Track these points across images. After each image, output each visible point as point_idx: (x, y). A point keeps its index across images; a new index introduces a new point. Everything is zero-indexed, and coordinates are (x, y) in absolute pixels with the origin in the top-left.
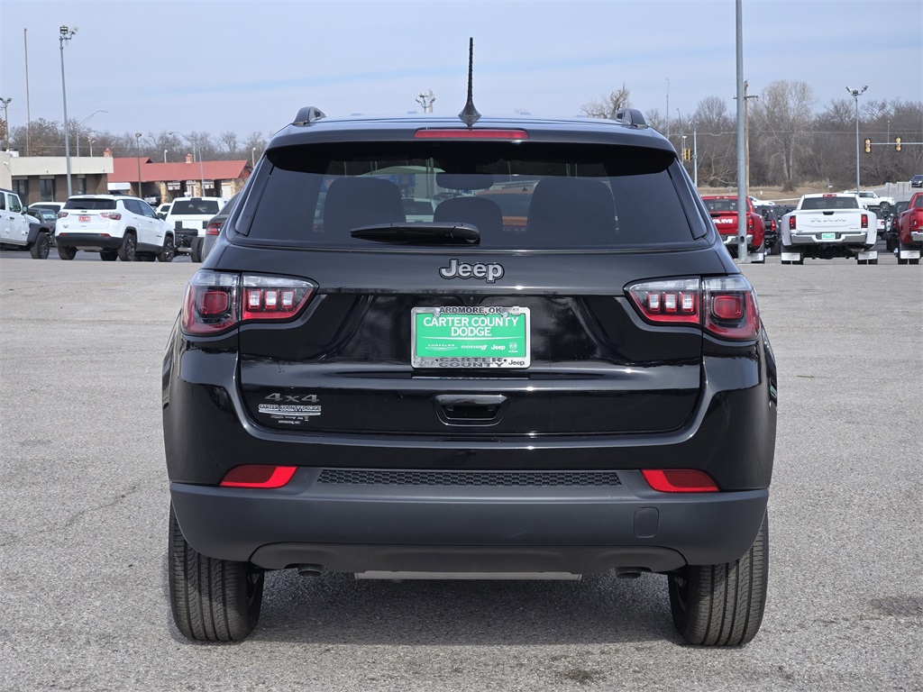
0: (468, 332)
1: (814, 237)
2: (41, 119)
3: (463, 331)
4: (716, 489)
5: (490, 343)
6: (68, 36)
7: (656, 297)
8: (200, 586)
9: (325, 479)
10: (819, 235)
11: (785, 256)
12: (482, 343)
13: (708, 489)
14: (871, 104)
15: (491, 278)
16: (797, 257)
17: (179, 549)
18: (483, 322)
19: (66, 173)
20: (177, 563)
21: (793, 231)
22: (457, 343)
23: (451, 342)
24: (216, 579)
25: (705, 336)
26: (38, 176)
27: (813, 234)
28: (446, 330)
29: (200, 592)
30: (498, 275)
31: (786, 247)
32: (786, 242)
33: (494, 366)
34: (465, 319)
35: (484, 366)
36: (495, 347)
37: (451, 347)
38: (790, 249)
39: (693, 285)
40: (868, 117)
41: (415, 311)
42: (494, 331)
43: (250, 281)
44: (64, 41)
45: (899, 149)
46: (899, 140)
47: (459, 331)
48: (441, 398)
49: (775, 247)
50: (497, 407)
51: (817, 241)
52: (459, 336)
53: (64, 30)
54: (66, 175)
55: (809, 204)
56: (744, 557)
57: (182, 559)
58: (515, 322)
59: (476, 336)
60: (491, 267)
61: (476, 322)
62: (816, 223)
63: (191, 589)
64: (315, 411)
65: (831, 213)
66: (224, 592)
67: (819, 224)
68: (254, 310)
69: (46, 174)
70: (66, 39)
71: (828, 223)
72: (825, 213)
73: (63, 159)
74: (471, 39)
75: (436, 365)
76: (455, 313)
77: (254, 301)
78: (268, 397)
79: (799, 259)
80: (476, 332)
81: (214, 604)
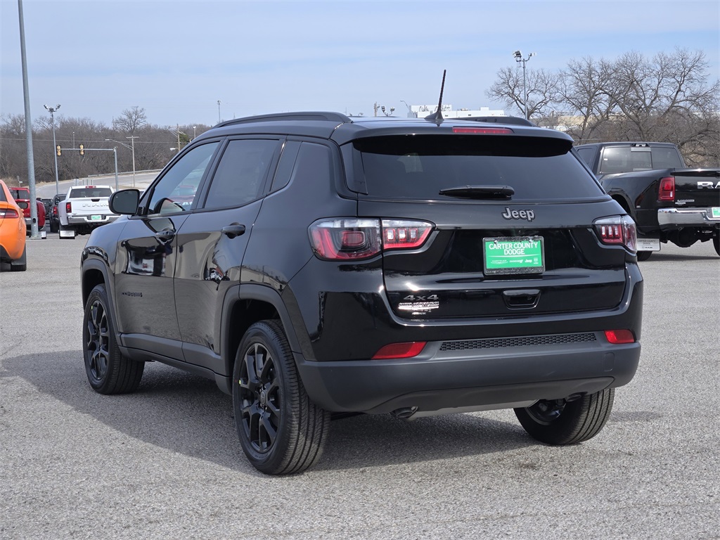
1: (86, 218)
3: (510, 252)
5: (524, 259)
7: (603, 228)
8: (307, 433)
9: (444, 348)
10: (89, 217)
11: (63, 233)
14: (42, 119)
15: (530, 219)
16: (72, 234)
17: (295, 410)
18: (520, 246)
20: (294, 419)
21: (69, 214)
22: (508, 259)
23: (504, 259)
27: (85, 216)
28: (501, 251)
31: (63, 226)
32: (63, 222)
36: (527, 261)
37: (505, 262)
38: (67, 228)
40: (40, 128)
42: (526, 251)
43: (386, 223)
45: (82, 153)
46: (82, 146)
47: (508, 252)
48: (506, 293)
49: (55, 227)
50: (534, 297)
51: (88, 221)
52: (508, 255)
55: (76, 194)
57: (298, 416)
58: (536, 245)
59: (517, 254)
61: (516, 246)
62: (87, 208)
63: (301, 436)
65: (98, 200)
67: (89, 208)
68: (391, 242)
71: (96, 208)
72: (93, 200)
74: (445, 71)
77: (390, 236)
78: (405, 298)
79: (73, 236)
80: (516, 252)
81: (313, 445)
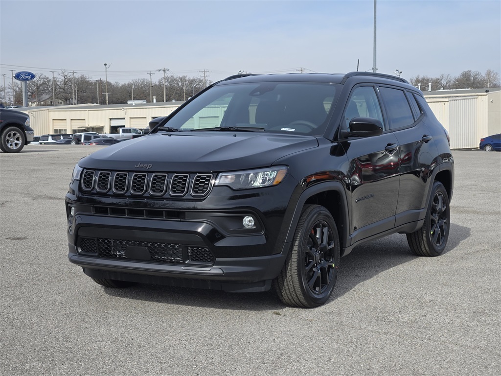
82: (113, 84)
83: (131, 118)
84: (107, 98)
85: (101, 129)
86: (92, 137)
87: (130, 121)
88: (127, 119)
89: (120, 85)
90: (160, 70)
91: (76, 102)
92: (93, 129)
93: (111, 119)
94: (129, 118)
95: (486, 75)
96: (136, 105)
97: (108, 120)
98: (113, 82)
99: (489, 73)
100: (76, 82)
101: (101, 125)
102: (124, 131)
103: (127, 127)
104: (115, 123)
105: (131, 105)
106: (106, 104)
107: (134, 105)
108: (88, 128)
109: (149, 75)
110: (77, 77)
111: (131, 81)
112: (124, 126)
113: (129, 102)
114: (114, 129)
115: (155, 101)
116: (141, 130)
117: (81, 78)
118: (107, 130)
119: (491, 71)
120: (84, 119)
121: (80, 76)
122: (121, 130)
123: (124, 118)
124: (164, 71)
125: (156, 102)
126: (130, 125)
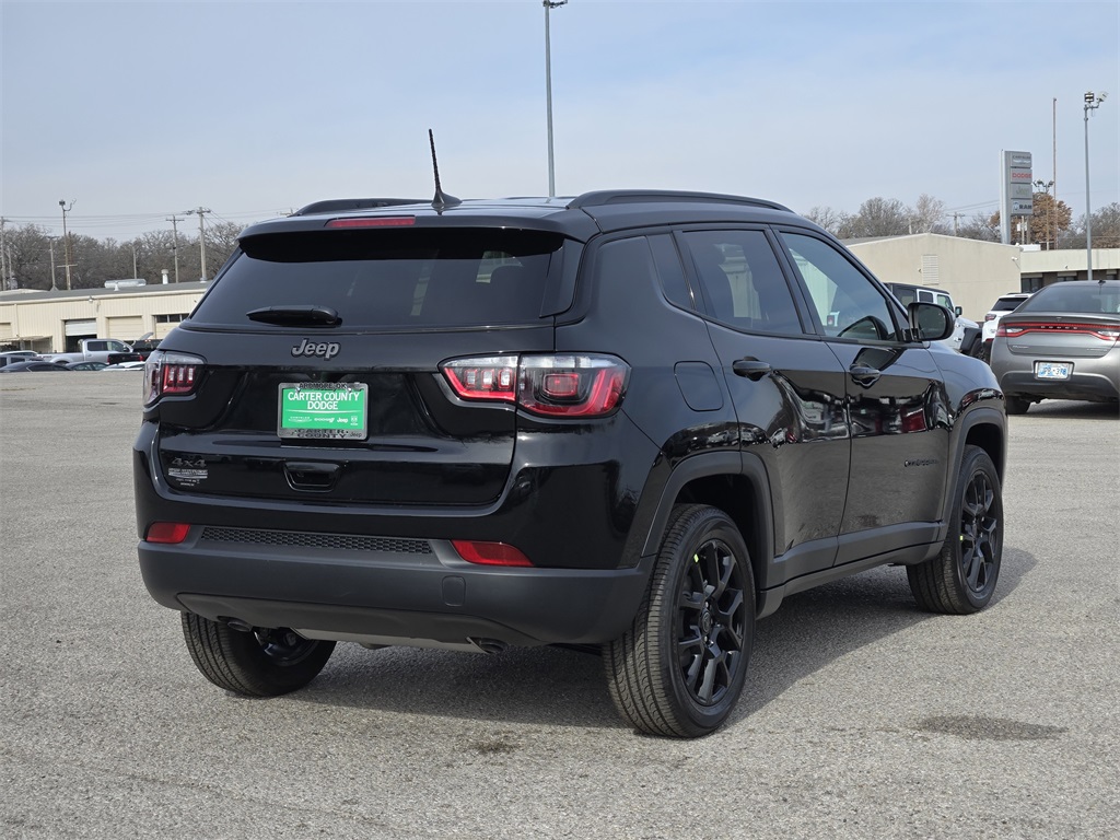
0: (320, 405)
2: (1114, 204)
4: (529, 564)
6: (1094, 104)
12: (330, 416)
13: (519, 563)
19: (1086, 269)
24: (212, 634)
25: (519, 413)
26: (1056, 273)
29: (202, 643)
30: (334, 353)
33: (338, 437)
34: (319, 394)
35: (331, 437)
39: (512, 362)
41: (282, 386)
44: (1089, 110)
53: (1089, 98)
54: (1086, 271)
56: (639, 642)
60: (331, 346)
64: (202, 474)
66: (220, 645)
69: (1065, 270)
70: (1092, 108)
73: (1084, 252)
75: (295, 436)
76: (311, 388)
82: (100, 242)
83: (109, 318)
84: (68, 275)
85: (43, 344)
86: (8, 360)
87: (108, 325)
88: (101, 320)
89: (118, 245)
90: (190, 213)
91: (15, 284)
92: (27, 343)
93: (66, 321)
94: (105, 319)
95: (919, 207)
96: (123, 290)
97: (60, 324)
98: (101, 239)
99: (924, 203)
100: (17, 240)
101: (45, 335)
102: (92, 347)
103: (101, 337)
104: (73, 330)
105: (112, 290)
106: (66, 289)
107: (116, 289)
108: (18, 342)
109: (171, 223)
110: (18, 229)
111: (142, 237)
112: (95, 336)
113: (108, 284)
114: (72, 343)
115: (165, 280)
116: (130, 343)
117: (28, 231)
118: (58, 344)
119: (929, 197)
120: (9, 324)
121: (24, 227)
122: (84, 344)
123: (94, 319)
124: (201, 213)
125: (169, 282)
126: (108, 333)
